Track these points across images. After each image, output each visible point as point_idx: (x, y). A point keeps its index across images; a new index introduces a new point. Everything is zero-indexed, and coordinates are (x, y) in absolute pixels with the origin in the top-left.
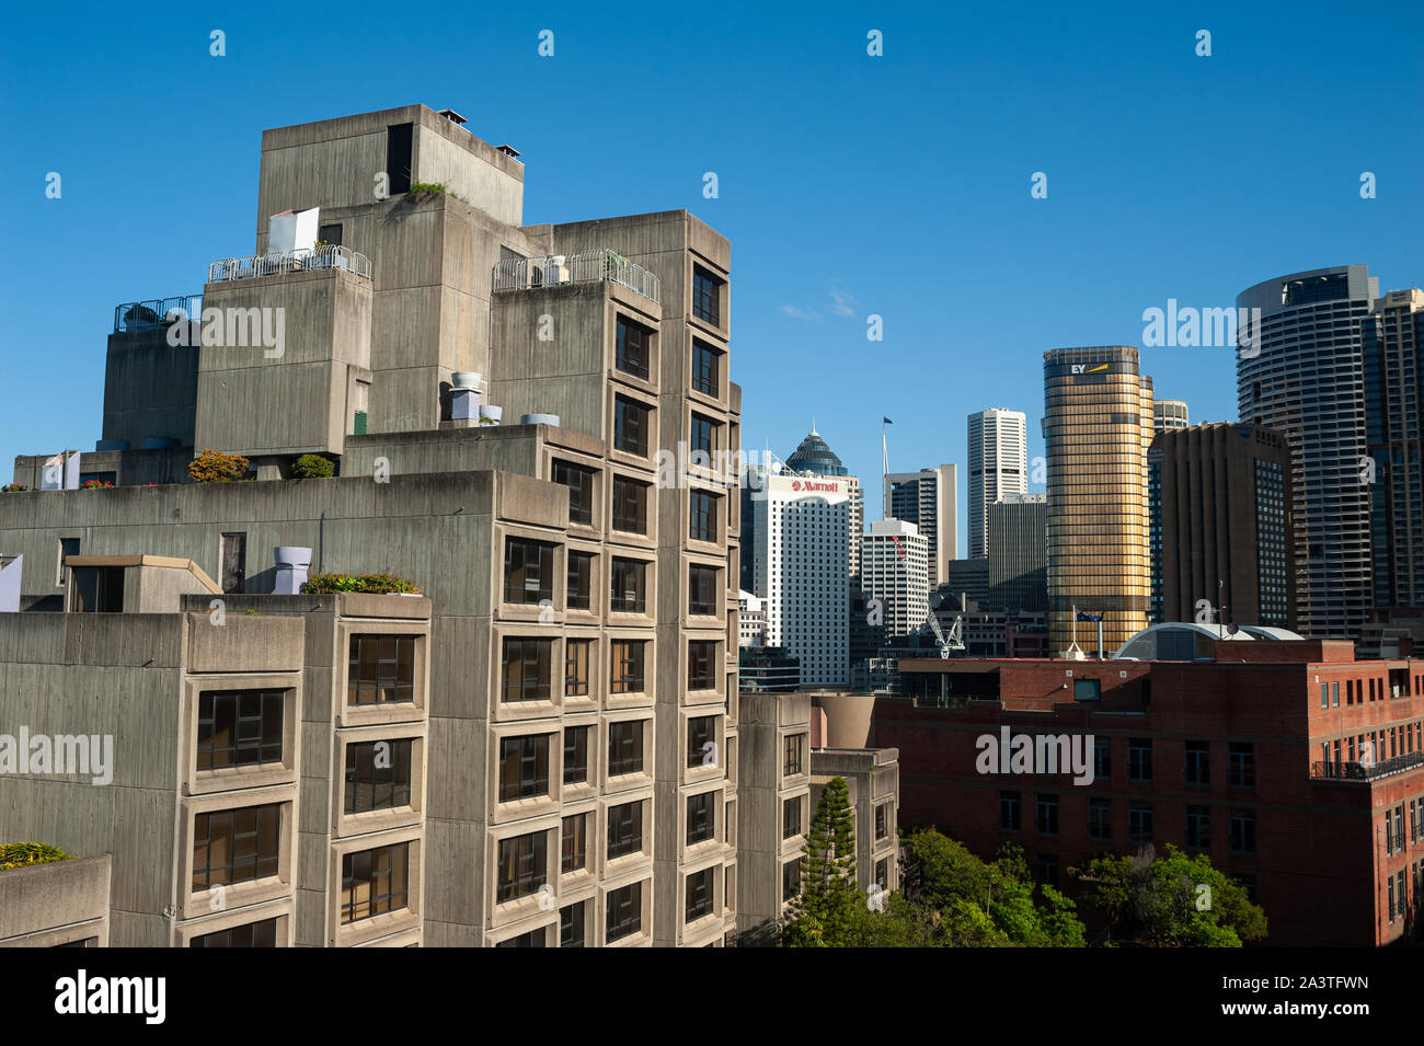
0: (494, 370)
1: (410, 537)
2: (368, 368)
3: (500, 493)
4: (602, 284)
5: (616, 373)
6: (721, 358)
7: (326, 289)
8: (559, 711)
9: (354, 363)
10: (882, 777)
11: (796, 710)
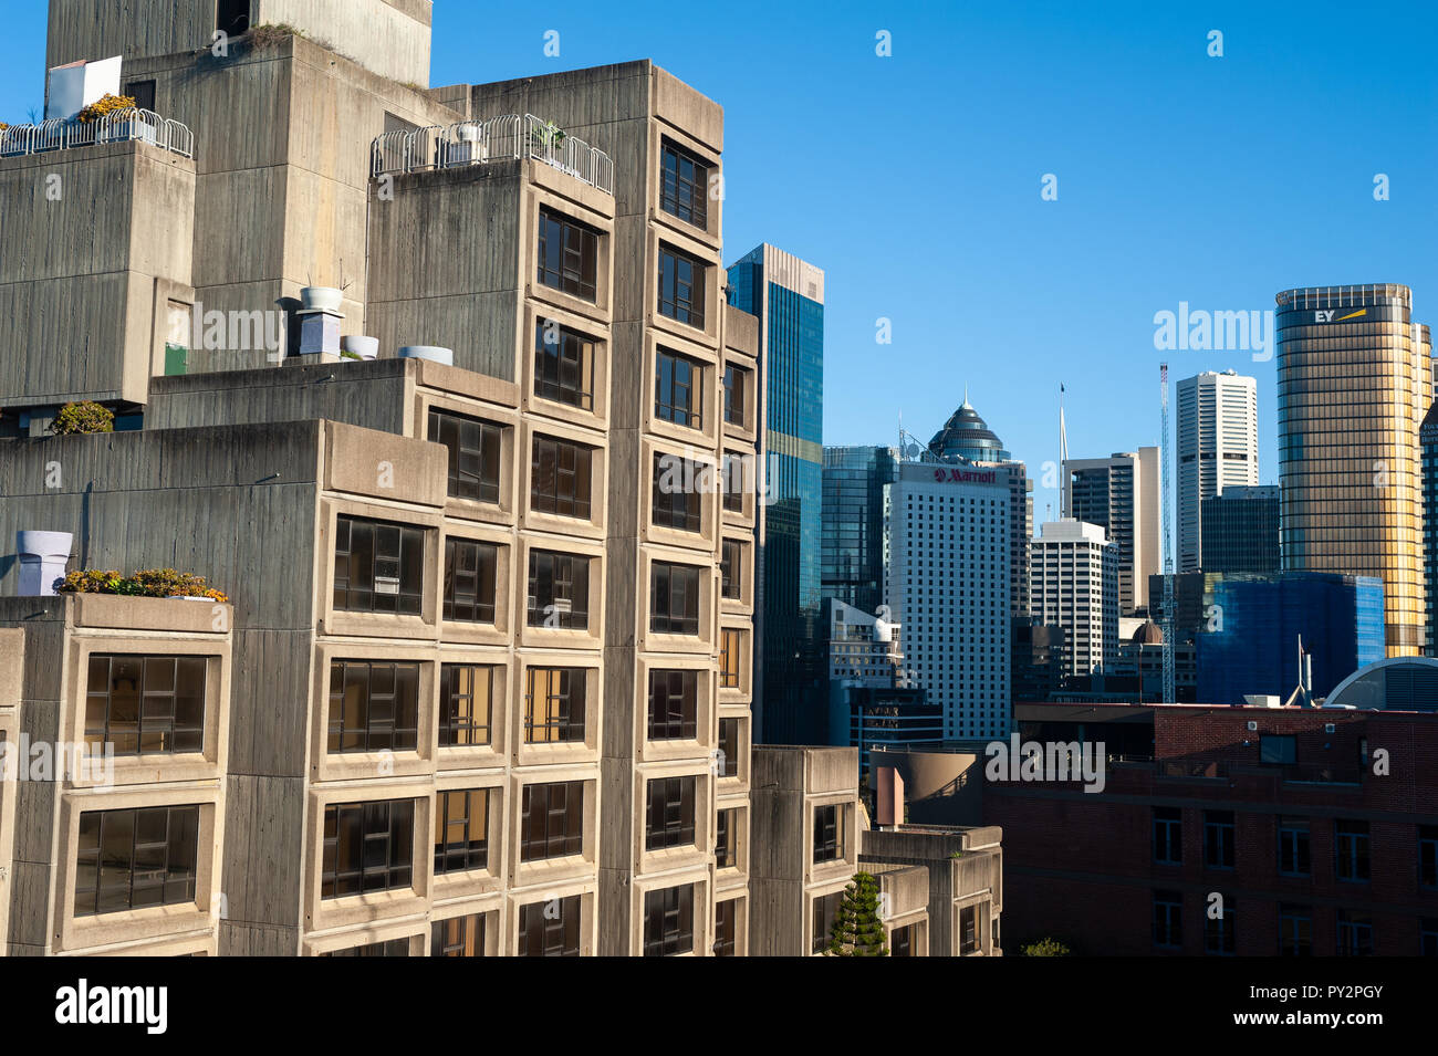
0: (371, 287)
1: (206, 517)
2: (188, 282)
3: (329, 453)
4: (518, 162)
5: (537, 289)
6: (708, 272)
7: (122, 170)
8: (427, 767)
9: (165, 276)
10: (971, 866)
11: (834, 771)
